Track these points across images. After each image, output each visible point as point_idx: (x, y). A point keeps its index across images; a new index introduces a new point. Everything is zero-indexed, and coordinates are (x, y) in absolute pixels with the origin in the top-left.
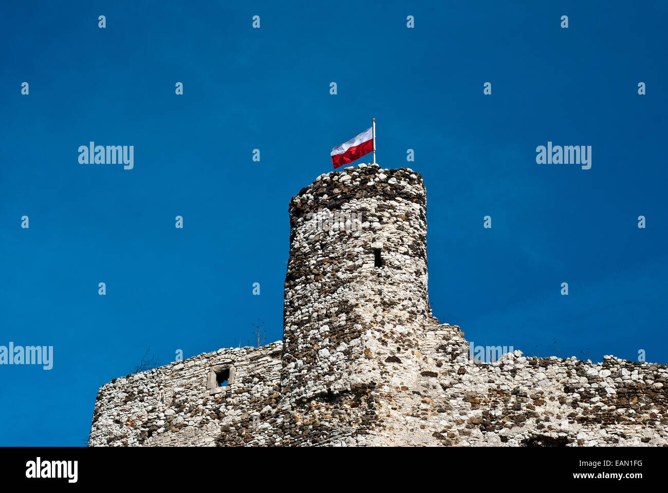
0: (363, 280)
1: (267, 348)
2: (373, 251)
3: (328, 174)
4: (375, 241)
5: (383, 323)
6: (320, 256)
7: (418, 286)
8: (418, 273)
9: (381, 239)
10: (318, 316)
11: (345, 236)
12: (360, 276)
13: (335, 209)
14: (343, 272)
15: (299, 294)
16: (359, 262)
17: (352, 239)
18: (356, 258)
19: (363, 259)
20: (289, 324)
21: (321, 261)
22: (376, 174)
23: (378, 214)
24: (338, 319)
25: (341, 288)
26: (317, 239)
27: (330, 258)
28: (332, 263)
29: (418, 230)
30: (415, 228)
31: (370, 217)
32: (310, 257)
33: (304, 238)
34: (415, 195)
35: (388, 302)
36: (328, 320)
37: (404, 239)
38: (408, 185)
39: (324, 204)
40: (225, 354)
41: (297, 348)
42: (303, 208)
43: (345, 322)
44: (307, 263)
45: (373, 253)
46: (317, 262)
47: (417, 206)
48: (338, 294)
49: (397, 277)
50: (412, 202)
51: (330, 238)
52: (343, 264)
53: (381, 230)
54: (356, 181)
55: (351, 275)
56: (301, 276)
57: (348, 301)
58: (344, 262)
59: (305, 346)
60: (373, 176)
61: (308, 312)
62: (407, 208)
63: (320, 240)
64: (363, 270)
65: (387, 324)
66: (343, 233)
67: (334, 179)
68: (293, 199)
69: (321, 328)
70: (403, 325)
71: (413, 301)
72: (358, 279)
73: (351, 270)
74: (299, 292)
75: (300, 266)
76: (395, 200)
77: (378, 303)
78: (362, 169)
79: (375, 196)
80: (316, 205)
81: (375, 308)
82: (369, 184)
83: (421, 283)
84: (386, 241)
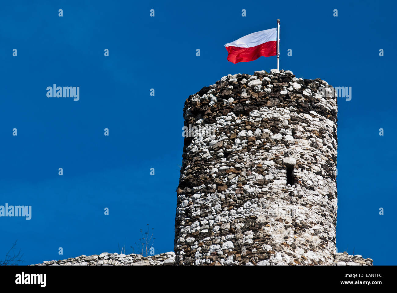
0: (274, 197)
1: (157, 258)
2: (285, 167)
3: (235, 76)
4: (288, 156)
5: (294, 247)
6: (223, 164)
7: (330, 211)
8: (330, 196)
9: (295, 155)
10: (220, 230)
11: (253, 146)
12: (270, 193)
13: (242, 115)
14: (251, 186)
15: (197, 203)
16: (270, 177)
17: (262, 151)
18: (266, 172)
19: (274, 174)
20: (184, 235)
21: (225, 170)
22: (290, 83)
23: (292, 126)
24: (244, 236)
25: (249, 203)
26: (221, 145)
27: (235, 168)
28: (239, 174)
29: (331, 149)
30: (329, 147)
31: (282, 129)
32: (211, 164)
33: (204, 142)
34: (329, 111)
35: (300, 225)
36: (232, 236)
37: (317, 157)
38: (323, 99)
39: (229, 108)
40: (109, 259)
41: (195, 262)
42: (203, 109)
43: (252, 241)
44: (208, 171)
45: (285, 169)
46: (220, 170)
47: (331, 123)
48: (244, 209)
49: (310, 198)
50: (327, 118)
51: (236, 147)
52: (252, 177)
53: (294, 144)
54: (267, 88)
55: (260, 190)
56: (200, 184)
57: (257, 218)
58: (252, 174)
59: (204, 261)
60: (286, 84)
61: (209, 224)
62: (321, 124)
63: (224, 147)
64: (274, 186)
65: (298, 248)
66: (251, 143)
67: (242, 82)
68: (190, 98)
69: (224, 244)
70: (315, 251)
71: (325, 226)
72: (268, 195)
73: (261, 184)
74: (198, 201)
75: (199, 172)
76: (309, 113)
77: (290, 224)
78: (275, 75)
79: (289, 107)
80: (220, 108)
81: (286, 229)
82: (282, 92)
83: (333, 207)
84: (299, 157)
